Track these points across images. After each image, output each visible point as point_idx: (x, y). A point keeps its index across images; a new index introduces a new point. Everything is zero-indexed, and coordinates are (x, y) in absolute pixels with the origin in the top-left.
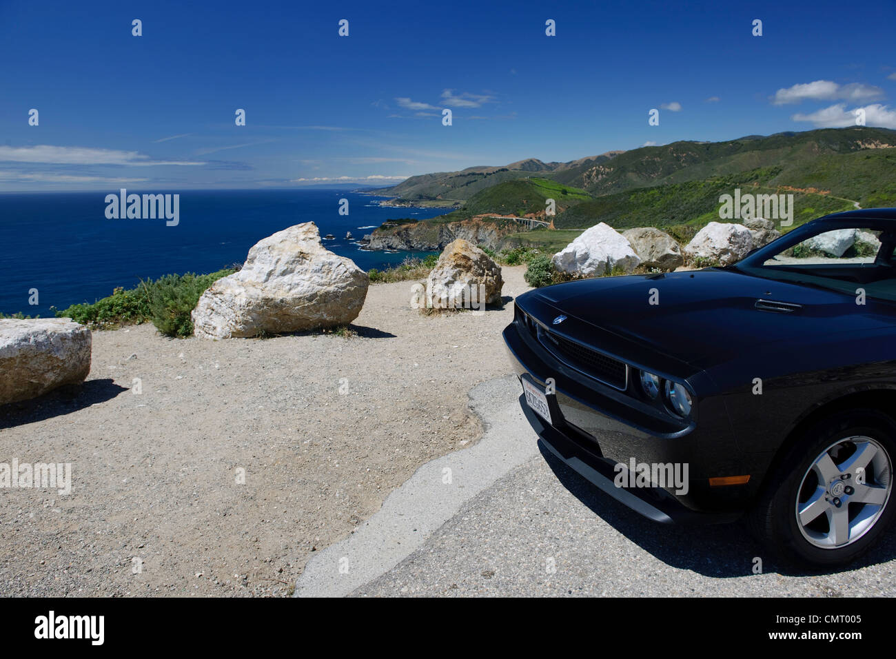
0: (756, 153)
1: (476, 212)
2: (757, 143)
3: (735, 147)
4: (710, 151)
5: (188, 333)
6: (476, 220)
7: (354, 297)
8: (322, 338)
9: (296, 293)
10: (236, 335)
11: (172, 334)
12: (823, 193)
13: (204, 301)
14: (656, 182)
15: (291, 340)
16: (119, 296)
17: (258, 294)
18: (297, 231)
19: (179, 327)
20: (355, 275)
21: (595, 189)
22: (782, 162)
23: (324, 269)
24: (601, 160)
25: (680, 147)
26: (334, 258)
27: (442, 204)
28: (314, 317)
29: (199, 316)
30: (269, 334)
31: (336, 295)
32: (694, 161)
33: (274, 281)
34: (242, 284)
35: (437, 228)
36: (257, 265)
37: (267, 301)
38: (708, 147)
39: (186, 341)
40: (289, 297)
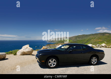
0: (93, 36)
1: (59, 43)
2: (93, 35)
3: (90, 35)
4: (87, 36)
5: (16, 55)
6: (59, 44)
7: (32, 52)
8: (28, 55)
9: (26, 51)
10: (20, 55)
11: (15, 55)
12: (101, 41)
13: (18, 52)
14: (81, 39)
15: (25, 55)
16: (10, 51)
17: (23, 51)
18: (27, 45)
19: (15, 54)
20: (32, 49)
21: (73, 40)
22: (96, 37)
23: (29, 49)
24: (74, 37)
25: (83, 35)
26: (30, 48)
27: (54, 42)
28: (28, 53)
29: (17, 53)
30: (23, 55)
31: (30, 51)
32: (85, 37)
33: (24, 50)
34: (21, 50)
35: (54, 45)
36: (23, 48)
37: (23, 52)
38: (87, 35)
39: (16, 56)
40: (25, 51)
